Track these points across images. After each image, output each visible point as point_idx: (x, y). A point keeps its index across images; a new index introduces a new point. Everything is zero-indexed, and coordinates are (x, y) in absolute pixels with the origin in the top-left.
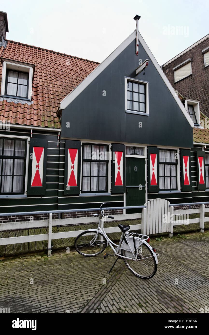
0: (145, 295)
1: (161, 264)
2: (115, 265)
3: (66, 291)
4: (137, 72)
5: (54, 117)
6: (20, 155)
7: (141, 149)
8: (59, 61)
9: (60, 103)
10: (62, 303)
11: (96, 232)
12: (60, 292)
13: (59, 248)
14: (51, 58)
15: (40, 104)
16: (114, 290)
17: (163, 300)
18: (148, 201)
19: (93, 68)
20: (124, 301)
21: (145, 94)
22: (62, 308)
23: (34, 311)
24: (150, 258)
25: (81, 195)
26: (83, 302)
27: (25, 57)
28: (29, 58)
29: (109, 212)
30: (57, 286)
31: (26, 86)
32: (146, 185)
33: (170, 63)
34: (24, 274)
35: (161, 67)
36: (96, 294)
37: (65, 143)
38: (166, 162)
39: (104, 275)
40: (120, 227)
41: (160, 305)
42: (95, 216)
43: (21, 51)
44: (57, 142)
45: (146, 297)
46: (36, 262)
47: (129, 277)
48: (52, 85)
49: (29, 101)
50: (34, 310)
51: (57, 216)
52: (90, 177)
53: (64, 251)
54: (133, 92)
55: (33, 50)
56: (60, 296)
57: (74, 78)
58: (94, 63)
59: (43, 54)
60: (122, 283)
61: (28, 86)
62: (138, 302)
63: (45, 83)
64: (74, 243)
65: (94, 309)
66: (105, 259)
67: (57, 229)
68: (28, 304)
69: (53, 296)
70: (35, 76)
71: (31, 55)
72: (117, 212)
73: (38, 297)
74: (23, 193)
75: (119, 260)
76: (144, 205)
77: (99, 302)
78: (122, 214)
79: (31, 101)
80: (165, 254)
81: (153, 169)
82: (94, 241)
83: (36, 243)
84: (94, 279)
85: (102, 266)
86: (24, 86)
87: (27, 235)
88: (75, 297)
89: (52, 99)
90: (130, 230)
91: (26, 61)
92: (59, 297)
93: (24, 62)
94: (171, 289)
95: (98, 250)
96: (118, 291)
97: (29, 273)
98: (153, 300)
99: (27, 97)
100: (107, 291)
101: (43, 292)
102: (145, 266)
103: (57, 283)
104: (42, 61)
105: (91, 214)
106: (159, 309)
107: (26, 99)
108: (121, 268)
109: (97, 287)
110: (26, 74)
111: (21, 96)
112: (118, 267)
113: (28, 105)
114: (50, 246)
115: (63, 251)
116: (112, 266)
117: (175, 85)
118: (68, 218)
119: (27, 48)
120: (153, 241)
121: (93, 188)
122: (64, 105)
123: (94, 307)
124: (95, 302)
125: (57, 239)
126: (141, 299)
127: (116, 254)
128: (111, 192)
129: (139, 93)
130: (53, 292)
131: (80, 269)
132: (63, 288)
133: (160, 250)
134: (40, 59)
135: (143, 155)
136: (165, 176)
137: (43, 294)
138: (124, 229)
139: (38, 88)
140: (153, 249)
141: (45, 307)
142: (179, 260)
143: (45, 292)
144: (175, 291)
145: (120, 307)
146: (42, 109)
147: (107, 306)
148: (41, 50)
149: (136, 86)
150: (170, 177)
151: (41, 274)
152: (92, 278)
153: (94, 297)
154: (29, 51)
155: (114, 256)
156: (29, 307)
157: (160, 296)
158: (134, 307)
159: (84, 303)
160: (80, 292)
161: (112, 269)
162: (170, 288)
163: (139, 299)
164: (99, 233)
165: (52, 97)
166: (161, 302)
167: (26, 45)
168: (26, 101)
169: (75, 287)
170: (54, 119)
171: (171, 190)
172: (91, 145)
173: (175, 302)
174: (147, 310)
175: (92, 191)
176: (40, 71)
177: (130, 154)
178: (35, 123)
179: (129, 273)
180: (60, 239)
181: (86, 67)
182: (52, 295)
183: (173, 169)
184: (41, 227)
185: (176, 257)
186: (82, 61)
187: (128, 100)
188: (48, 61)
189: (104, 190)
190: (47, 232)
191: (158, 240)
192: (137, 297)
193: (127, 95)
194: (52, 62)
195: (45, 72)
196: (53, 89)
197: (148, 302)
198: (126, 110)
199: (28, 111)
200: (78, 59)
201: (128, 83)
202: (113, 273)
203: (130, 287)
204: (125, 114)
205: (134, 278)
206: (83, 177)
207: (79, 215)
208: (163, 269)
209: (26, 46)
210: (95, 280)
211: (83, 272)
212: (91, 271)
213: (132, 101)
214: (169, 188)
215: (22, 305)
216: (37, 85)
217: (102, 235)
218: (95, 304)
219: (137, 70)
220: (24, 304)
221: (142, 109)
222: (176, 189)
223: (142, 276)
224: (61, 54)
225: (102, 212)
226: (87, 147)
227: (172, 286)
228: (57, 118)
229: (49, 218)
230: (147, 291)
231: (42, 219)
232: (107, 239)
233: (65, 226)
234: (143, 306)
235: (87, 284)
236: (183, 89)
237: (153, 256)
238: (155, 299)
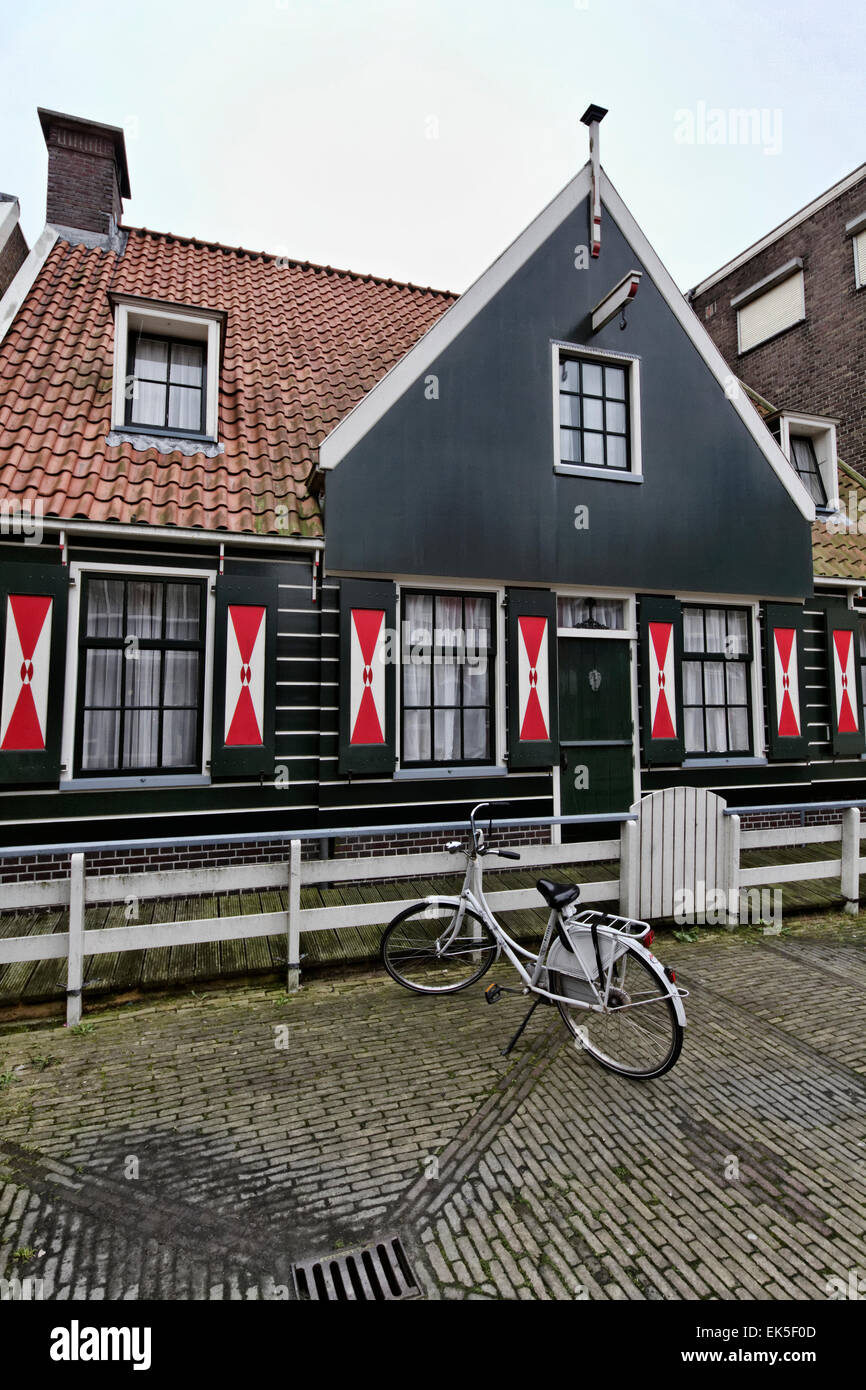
0: (639, 1139)
1: (698, 1027)
2: (528, 1027)
3: (354, 1116)
4: (597, 321)
5: (298, 499)
6: (182, 637)
7: (612, 606)
8: (311, 295)
9: (319, 448)
10: (341, 1157)
11: (456, 907)
12: (333, 1118)
13: (327, 961)
14: (283, 283)
15: (247, 454)
16: (526, 1117)
17: (707, 1159)
18: (643, 795)
19: (433, 312)
20: (564, 1157)
21: (627, 402)
22: (342, 1172)
23: (245, 1181)
24: (655, 1003)
25: (401, 774)
26: (415, 1155)
27: (189, 285)
28: (205, 288)
29: (500, 837)
30: (322, 1097)
31: (199, 391)
32: (636, 738)
33: (722, 281)
34: (207, 1052)
35: (687, 298)
36: (460, 1128)
37: (337, 590)
38: (708, 651)
39: (488, 1061)
40: (543, 890)
41: (698, 1174)
42: (453, 851)
43: (175, 265)
44: (309, 587)
45: (643, 1143)
46: (249, 1009)
47: (578, 1069)
48: (289, 384)
49: (211, 443)
50: (247, 1177)
51: (316, 851)
52: (429, 710)
53: (342, 973)
54: (581, 395)
55: (219, 260)
56: (333, 1130)
57: (366, 353)
58: (436, 294)
59: (254, 270)
60: (554, 1092)
61: (203, 389)
62: (613, 1162)
63: (263, 376)
64: (377, 943)
65: (456, 1182)
66: (490, 1003)
67: (318, 895)
68: (226, 1157)
69: (312, 1129)
70: (228, 353)
71: (212, 277)
72: (532, 835)
73: (257, 1131)
74: (198, 771)
75: (542, 1010)
76: (628, 811)
77: (473, 1158)
78: (548, 841)
79: (216, 444)
80: (709, 992)
81: (662, 680)
82: (450, 940)
83: (245, 945)
84: (451, 1074)
85: (479, 1030)
86: (190, 389)
87: (214, 916)
88: (388, 1136)
89: (288, 432)
90: (578, 901)
91: (196, 299)
92: (330, 1134)
93: (189, 303)
94: (737, 1119)
95: (463, 973)
96: (541, 1119)
97: (225, 1047)
98: (669, 1156)
99: (203, 430)
100: (499, 1120)
101: (276, 1116)
102: (637, 1032)
103: (325, 1086)
104: (252, 298)
105: (435, 842)
106: (692, 1190)
107: (198, 436)
108: (549, 1037)
109: (466, 1103)
110: (195, 347)
111: (181, 427)
112: (540, 1034)
113: (206, 457)
114: (294, 957)
115: (337, 974)
116: (517, 1029)
117: (737, 361)
118: (354, 856)
119: (198, 252)
120: (664, 942)
121: (442, 751)
122: (333, 452)
123: (454, 1172)
124: (460, 1156)
125: (319, 933)
126: (625, 1152)
127: (529, 988)
128: (507, 763)
129: (604, 399)
130: (309, 1116)
131: (402, 1039)
132: (345, 1104)
133: (690, 974)
134: (241, 290)
135: (620, 626)
136: (707, 703)
137: (276, 1123)
138: (560, 897)
139: (241, 395)
140: (667, 971)
141: (285, 1166)
142: (766, 1012)
143: (282, 1114)
144: (750, 1125)
145: (550, 1179)
146: (255, 472)
147: (503, 1173)
148: (247, 258)
149: (592, 373)
150: (726, 706)
151: (267, 1051)
152: (446, 1070)
153: (453, 1139)
154: (205, 264)
155: (522, 993)
156: (231, 1167)
157: (695, 1143)
158: (600, 1179)
159: (418, 1159)
160: (404, 1119)
161: (515, 1040)
162: (731, 1114)
163: (617, 1152)
164: (468, 911)
165: (289, 425)
166: (698, 1164)
167: (193, 242)
168: (200, 445)
169: (386, 1100)
170: (297, 507)
171: (728, 754)
172: (432, 595)
173: (753, 1167)
174: (650, 1193)
175: (437, 762)
176: (245, 335)
177: (574, 627)
178: (233, 522)
179: (579, 1058)
180: (328, 930)
181: (406, 310)
182: (307, 1125)
183: (734, 677)
184: (263, 890)
185: (754, 1002)
186: (391, 291)
187: (563, 427)
188: (271, 296)
189: (483, 757)
190: (285, 906)
191: (684, 940)
192: (610, 1143)
193: (561, 410)
194: (285, 298)
195: (262, 338)
196: (291, 397)
197: (650, 1163)
198: (557, 462)
199: (207, 480)
200: (378, 282)
201: (562, 363)
202: (520, 1053)
203: (586, 1107)
204: (554, 477)
205: (597, 1075)
206: (406, 711)
207: (393, 845)
208: (704, 1044)
209: (192, 247)
210: (455, 1077)
211: (414, 1047)
212: (441, 1045)
213: (581, 430)
214: (722, 749)
215: (201, 1158)
216: (236, 386)
217: (480, 919)
218: (460, 1163)
219: (594, 312)
220: (211, 1156)
221: (616, 455)
222: (750, 753)
223: (626, 1067)
224: (318, 270)
225: (478, 836)
226: (416, 602)
227: (741, 1108)
228: (311, 499)
229: (287, 858)
230: (647, 1123)
231: (263, 860)
232: (495, 932)
233: (343, 886)
234: (633, 1177)
235: (427, 1093)
236: (772, 378)
237: (666, 997)
238: (678, 1152)
